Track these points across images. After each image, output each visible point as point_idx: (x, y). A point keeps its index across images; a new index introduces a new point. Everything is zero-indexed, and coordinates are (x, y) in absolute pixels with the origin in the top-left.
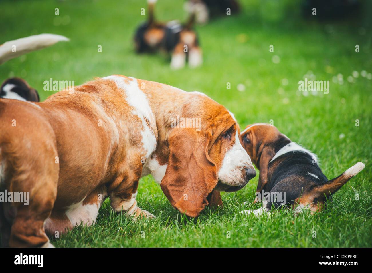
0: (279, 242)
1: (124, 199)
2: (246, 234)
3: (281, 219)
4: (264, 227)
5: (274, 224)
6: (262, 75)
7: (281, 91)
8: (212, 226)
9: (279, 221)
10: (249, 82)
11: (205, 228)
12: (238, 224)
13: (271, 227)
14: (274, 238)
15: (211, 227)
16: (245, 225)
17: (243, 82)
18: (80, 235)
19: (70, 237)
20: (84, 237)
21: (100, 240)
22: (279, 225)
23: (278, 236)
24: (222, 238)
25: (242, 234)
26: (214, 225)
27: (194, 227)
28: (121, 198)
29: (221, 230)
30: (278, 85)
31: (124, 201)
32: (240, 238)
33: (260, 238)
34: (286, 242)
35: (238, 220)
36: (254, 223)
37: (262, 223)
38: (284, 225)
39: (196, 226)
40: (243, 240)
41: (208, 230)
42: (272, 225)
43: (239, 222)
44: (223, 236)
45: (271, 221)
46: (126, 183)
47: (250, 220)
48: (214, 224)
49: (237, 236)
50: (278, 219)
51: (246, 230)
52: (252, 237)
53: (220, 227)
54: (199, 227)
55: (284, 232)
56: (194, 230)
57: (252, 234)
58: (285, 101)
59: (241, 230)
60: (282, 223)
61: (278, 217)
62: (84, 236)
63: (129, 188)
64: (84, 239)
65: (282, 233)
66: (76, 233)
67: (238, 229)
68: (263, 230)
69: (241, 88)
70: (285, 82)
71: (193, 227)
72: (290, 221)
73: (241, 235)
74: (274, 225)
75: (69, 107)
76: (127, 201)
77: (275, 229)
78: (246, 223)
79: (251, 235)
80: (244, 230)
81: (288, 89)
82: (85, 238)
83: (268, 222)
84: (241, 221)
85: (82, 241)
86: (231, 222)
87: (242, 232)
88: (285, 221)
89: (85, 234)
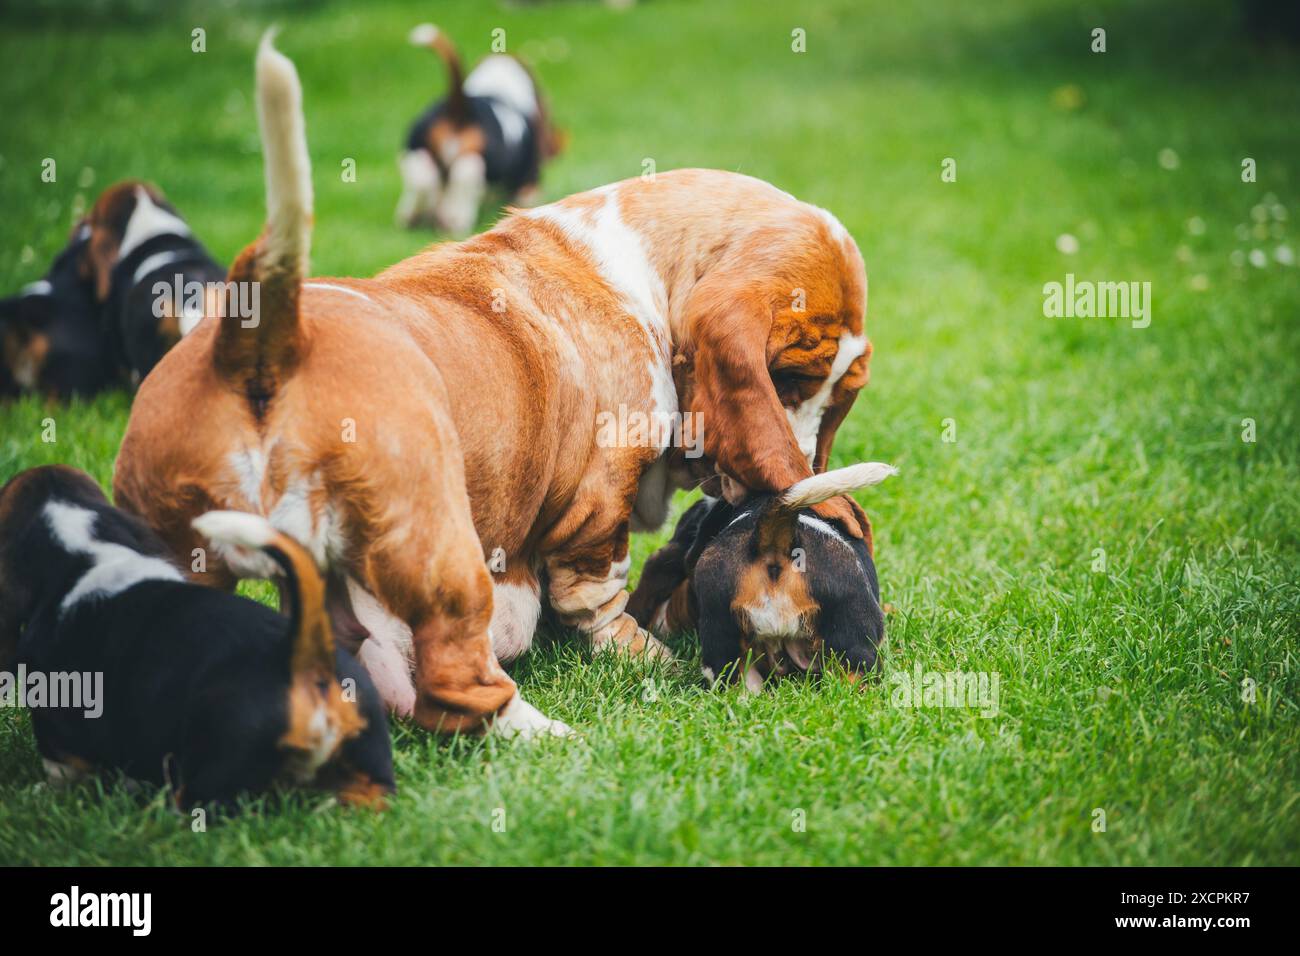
0: (1186, 697)
1: (587, 575)
2: (1088, 674)
3: (1192, 631)
4: (1141, 656)
5: (1171, 645)
6: (1128, 205)
7: (1184, 253)
8: (990, 653)
9: (1186, 638)
10: (1090, 229)
11: (969, 659)
12: (1065, 646)
13: (1161, 656)
14: (1171, 687)
15: (986, 653)
16: (1086, 649)
17: (1071, 230)
18: (610, 678)
19: (583, 682)
20: (622, 683)
21: (667, 692)
22: (1186, 649)
23: (1183, 682)
24: (1020, 686)
25: (1077, 676)
26: (996, 649)
27: (937, 655)
28: (578, 571)
29: (1016, 664)
30: (1176, 235)
31: (587, 580)
32: (1073, 690)
33: (1131, 687)
34: (1207, 699)
35: (1066, 634)
36: (1113, 644)
37: (1136, 643)
38: (1200, 649)
39: (943, 653)
40: (1080, 693)
41: (979, 662)
42: (1165, 650)
43: (1068, 640)
44: (1023, 682)
45: (1163, 639)
46: (595, 525)
47: (1101, 635)
48: (995, 646)
49: (1063, 682)
50: (1184, 633)
51: (1090, 664)
52: (1106, 684)
53: (1011, 655)
54: (951, 655)
55: (1200, 671)
56: (936, 664)
57: (1108, 674)
58: (1199, 283)
59: (1075, 664)
60: (1194, 644)
61: (1183, 628)
62: (622, 680)
63: (602, 543)
64: (622, 688)
65: (1196, 671)
66: (598, 672)
67: (1067, 662)
68: (1140, 665)
69: (1067, 244)
70: (1196, 226)
71: (934, 657)
72: (1218, 636)
73: (1073, 678)
74: (1172, 651)
75: (430, 290)
76: (594, 582)
77: (1174, 663)
78: (1089, 645)
79: (1104, 678)
80: (1082, 664)
81: (1204, 246)
82: (626, 684)
83: (1154, 641)
84: (1075, 638)
85: (615, 694)
86: (1044, 641)
87: (1078, 670)
88: (1203, 638)
89: (625, 674)
